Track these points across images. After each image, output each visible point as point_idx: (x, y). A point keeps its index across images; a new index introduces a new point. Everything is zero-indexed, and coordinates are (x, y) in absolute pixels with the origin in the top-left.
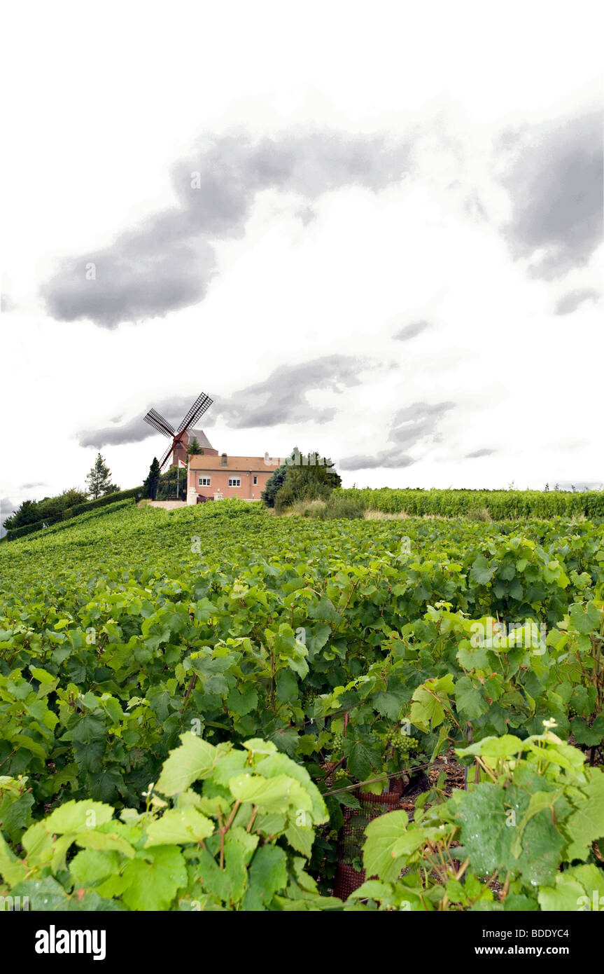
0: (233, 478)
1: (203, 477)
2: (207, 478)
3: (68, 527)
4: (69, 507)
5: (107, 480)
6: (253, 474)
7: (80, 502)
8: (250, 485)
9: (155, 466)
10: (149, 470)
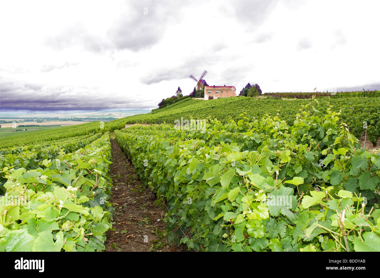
0: (216, 92)
1: (209, 92)
2: (210, 92)
3: (176, 105)
4: (174, 100)
5: (181, 93)
6: (222, 91)
7: (177, 99)
8: (221, 93)
9: (195, 89)
10: (193, 90)
